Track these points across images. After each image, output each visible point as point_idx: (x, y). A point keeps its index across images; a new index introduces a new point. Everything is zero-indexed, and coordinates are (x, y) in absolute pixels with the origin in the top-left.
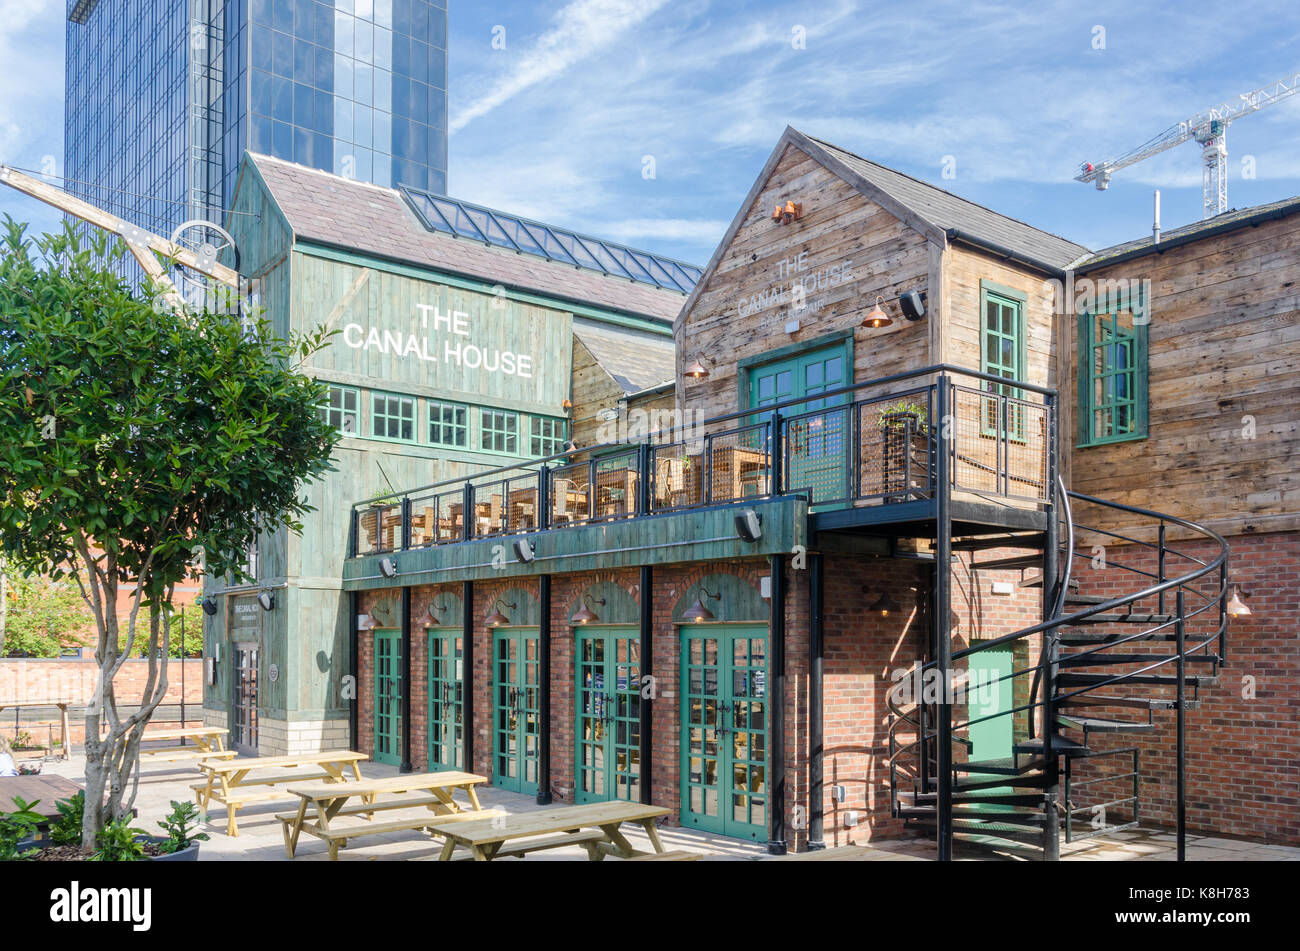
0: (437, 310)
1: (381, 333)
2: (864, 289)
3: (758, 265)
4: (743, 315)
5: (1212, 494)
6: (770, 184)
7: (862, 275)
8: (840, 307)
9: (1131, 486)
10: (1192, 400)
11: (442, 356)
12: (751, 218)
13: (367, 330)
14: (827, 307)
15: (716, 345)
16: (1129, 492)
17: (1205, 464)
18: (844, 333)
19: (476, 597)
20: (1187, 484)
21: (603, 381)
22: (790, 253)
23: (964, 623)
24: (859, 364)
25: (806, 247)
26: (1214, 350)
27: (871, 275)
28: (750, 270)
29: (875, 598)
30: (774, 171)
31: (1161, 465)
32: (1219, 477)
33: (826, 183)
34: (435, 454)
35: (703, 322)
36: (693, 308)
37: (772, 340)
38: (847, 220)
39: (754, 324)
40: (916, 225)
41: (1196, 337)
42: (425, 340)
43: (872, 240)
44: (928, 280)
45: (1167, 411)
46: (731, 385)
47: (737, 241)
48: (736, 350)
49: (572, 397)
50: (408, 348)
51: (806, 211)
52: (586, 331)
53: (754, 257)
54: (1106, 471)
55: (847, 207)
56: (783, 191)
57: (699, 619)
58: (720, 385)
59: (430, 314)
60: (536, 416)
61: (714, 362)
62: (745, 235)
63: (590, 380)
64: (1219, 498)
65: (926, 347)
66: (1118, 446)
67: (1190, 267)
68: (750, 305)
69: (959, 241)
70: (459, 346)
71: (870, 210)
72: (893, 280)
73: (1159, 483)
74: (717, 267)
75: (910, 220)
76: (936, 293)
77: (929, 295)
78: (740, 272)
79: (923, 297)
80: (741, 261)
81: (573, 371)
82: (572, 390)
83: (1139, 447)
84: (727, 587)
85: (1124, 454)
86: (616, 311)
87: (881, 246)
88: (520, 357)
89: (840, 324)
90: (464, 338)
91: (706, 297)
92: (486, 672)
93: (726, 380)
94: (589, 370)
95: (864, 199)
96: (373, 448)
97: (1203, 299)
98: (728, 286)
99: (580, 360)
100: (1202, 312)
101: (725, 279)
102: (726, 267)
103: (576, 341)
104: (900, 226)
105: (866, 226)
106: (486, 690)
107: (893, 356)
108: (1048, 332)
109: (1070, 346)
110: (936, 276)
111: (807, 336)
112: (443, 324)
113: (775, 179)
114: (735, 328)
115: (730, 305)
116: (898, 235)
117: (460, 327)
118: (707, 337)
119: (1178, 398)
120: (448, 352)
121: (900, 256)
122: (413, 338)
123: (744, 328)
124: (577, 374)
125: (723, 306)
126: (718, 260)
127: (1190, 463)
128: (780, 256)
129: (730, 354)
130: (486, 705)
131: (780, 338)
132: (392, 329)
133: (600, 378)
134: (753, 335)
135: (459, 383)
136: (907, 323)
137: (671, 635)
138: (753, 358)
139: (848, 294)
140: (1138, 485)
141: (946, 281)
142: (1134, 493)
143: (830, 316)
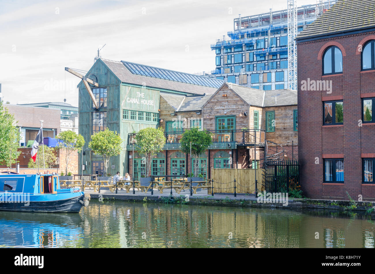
0: (140, 93)
1: (132, 99)
2: (238, 110)
3: (218, 101)
4: (216, 109)
5: (283, 140)
6: (221, 90)
7: (237, 108)
8: (234, 111)
9: (273, 138)
10: (280, 127)
11: (140, 103)
12: (217, 94)
13: (130, 99)
14: (231, 111)
15: (210, 112)
16: (272, 139)
17: (282, 136)
18: (234, 115)
19: (168, 153)
20: (280, 139)
21: (169, 107)
22: (225, 101)
23: (252, 157)
24: (237, 120)
25: (228, 101)
26: (283, 121)
27: (239, 108)
28: (217, 102)
29: (242, 154)
30: (222, 88)
31: (277, 136)
32: (284, 138)
33: (231, 93)
34: (140, 122)
35: (208, 108)
36: (206, 105)
37: (221, 114)
38: (235, 99)
39: (218, 111)
40: (246, 103)
41: (281, 119)
42: (138, 99)
43: (239, 103)
44: (248, 111)
45: (277, 129)
46: (213, 119)
47: (215, 97)
48: (214, 114)
49: (160, 109)
50: (136, 102)
51: (227, 96)
52: (163, 94)
53: (218, 100)
54: (269, 136)
55: (235, 97)
56: (224, 92)
57: (220, 157)
58: (211, 119)
59: (139, 94)
60: (154, 113)
61: (210, 115)
62: (216, 96)
63: (165, 106)
64: (284, 141)
65: (247, 120)
66: (271, 132)
67: (280, 109)
68: (217, 108)
69: (251, 106)
70: (143, 100)
71: (238, 99)
72: (242, 110)
73: (276, 138)
74: (211, 100)
75: (245, 102)
76: (249, 113)
77: (248, 113)
78: (215, 102)
79: (247, 113)
80: (215, 100)
81: (160, 103)
82: (160, 107)
83: (274, 133)
84: (223, 153)
85: (272, 134)
86: (167, 90)
87: (240, 104)
88: (152, 101)
89: (234, 114)
90: (144, 98)
91: (208, 104)
92: (170, 166)
93: (212, 118)
94: (165, 104)
95: (237, 97)
96: (131, 122)
97: (282, 114)
98: (213, 104)
99: (162, 101)
100: (281, 116)
101: (212, 102)
102: (212, 100)
103: (161, 97)
104: (243, 102)
105: (238, 101)
106: (170, 169)
107: (242, 120)
108: (261, 115)
109: (264, 117)
110: (249, 111)
111: (228, 114)
112: (141, 96)
113: (222, 89)
114: (214, 111)
115: (213, 107)
116: (243, 103)
117: (143, 96)
118: (208, 111)
119: (279, 127)
120: (141, 102)
121: (243, 106)
122: (136, 99)
123: (216, 111)
124: (161, 104)
125: (212, 107)
126: (211, 99)
127: (280, 136)
128: (223, 101)
129: (213, 115)
130: (170, 171)
131: (223, 114)
132: (133, 98)
133: (168, 106)
134: (218, 112)
135: (143, 108)
136: (244, 116)
137: (213, 159)
138: (218, 116)
139: (235, 110)
140: (274, 138)
141: (250, 111)
142: (273, 139)
143: (232, 112)
